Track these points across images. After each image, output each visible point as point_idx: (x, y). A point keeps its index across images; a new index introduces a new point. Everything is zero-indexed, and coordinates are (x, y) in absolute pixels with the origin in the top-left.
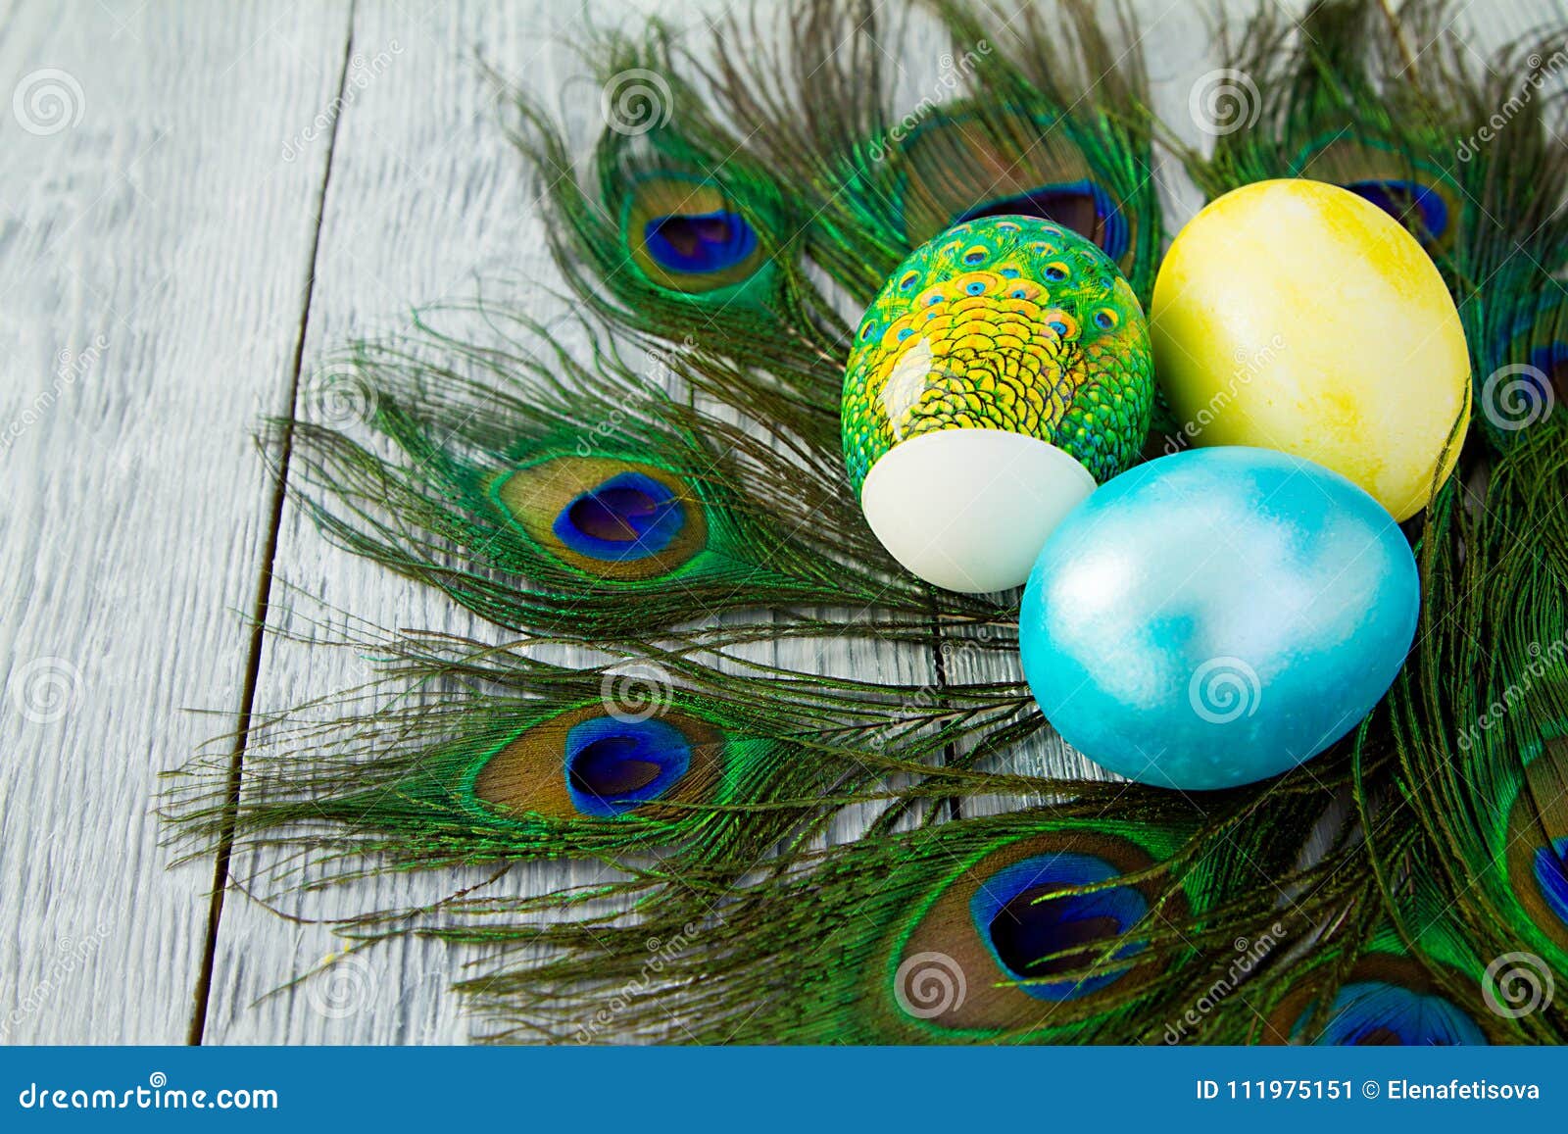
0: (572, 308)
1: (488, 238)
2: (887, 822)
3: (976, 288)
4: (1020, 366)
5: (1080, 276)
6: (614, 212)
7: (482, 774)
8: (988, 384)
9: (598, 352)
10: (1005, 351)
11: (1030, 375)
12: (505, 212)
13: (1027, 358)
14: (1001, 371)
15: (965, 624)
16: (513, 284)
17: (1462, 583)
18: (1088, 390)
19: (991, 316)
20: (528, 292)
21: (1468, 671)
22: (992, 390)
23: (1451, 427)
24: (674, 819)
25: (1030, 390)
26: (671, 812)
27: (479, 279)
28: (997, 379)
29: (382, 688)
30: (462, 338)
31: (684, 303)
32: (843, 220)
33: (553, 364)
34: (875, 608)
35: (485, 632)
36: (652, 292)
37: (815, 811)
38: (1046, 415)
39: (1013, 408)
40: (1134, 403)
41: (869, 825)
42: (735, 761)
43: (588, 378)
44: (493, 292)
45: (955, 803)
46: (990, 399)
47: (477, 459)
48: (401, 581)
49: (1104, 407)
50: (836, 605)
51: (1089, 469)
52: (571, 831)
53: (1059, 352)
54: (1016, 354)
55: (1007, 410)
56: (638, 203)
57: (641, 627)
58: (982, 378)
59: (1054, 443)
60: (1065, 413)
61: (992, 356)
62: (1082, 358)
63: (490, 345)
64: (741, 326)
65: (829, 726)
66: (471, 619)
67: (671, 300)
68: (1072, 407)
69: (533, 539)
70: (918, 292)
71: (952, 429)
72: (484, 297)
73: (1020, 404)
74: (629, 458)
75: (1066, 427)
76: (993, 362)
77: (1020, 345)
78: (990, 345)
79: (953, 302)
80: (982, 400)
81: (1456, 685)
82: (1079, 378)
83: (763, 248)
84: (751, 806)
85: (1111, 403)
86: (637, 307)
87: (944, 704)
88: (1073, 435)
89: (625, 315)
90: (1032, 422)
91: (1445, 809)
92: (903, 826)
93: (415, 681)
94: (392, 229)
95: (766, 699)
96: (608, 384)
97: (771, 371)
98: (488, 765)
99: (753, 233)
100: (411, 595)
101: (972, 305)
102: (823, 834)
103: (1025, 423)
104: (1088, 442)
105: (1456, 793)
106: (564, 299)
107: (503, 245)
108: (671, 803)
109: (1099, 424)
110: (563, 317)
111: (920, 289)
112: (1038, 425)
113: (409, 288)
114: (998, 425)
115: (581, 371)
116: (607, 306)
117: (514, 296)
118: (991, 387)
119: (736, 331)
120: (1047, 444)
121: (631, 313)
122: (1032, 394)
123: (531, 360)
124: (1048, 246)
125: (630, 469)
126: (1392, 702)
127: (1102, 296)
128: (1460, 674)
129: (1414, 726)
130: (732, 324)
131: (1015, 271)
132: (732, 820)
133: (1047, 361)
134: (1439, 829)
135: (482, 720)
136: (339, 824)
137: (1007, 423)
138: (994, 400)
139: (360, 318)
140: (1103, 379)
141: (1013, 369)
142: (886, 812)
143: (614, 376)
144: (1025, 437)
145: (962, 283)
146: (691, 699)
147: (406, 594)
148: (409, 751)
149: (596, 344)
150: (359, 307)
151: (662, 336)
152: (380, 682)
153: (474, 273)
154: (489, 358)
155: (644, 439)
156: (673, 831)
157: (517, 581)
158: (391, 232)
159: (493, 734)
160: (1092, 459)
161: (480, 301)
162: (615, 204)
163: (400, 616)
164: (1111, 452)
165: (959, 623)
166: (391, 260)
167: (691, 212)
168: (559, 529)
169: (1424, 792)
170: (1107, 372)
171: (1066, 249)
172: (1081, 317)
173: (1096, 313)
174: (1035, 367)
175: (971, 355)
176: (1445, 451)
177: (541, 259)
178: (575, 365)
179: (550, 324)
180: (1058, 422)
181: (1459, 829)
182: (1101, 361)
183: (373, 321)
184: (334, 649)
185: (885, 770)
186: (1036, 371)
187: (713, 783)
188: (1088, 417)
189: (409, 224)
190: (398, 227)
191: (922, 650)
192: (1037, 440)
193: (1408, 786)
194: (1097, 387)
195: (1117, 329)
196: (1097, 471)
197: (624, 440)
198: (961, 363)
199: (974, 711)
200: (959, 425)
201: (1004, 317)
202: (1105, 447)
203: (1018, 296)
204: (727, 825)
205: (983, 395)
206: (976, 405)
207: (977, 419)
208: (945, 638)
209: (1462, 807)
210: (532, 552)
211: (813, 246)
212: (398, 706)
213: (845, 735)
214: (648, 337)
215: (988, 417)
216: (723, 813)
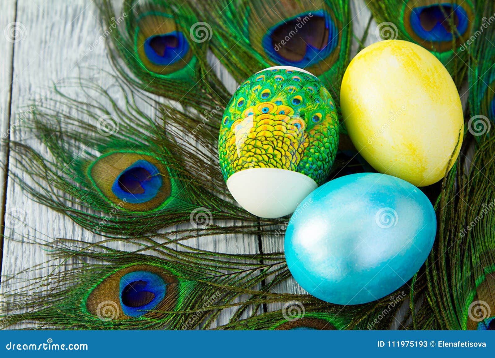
0: (117, 80)
1: (82, 46)
2: (239, 314)
3: (265, 110)
4: (283, 143)
5: (306, 101)
6: (131, 36)
7: (89, 299)
8: (270, 151)
9: (128, 102)
10: (277, 137)
11: (287, 146)
12: (89, 32)
13: (285, 139)
14: (276, 145)
15: (270, 225)
16: (93, 69)
17: (458, 208)
18: (310, 149)
19: (271, 122)
20: (99, 73)
21: (457, 247)
22: (272, 153)
23: (453, 151)
24: (160, 318)
25: (286, 152)
26: (158, 315)
27: (79, 68)
28: (274, 148)
29: (50, 263)
30: (73, 97)
31: (160, 78)
32: (224, 33)
33: (110, 109)
34: (235, 219)
35: (89, 236)
36: (148, 74)
37: (212, 311)
38: (293, 161)
39: (280, 160)
40: (329, 148)
41: (232, 315)
42: (182, 292)
43: (124, 115)
44: (86, 74)
45: (265, 306)
46: (271, 157)
47: (82, 156)
48: (55, 212)
49: (317, 154)
50: (220, 219)
51: (312, 177)
52: (122, 324)
53: (298, 135)
54: (281, 138)
55: (278, 160)
56: (141, 31)
57: (147, 231)
58: (268, 148)
59: (297, 171)
60: (301, 159)
61: (272, 139)
62: (307, 137)
63: (85, 101)
64: (183, 89)
65: (218, 274)
66: (82, 230)
67: (156, 78)
68: (303, 157)
69: (104, 194)
70: (244, 109)
71: (257, 168)
72: (82, 77)
73: (284, 158)
74: (141, 152)
75: (301, 164)
76: (272, 142)
77: (282, 134)
78: (271, 135)
79: (257, 116)
80: (269, 157)
81: (452, 254)
82: (306, 145)
83: (191, 51)
84: (188, 311)
85: (319, 152)
86: (142, 79)
87: (262, 262)
88: (304, 167)
89: (137, 83)
90: (288, 165)
91: (445, 309)
92: (245, 316)
93: (62, 260)
94: (43, 43)
95: (194, 263)
96: (132, 117)
97: (195, 109)
98: (91, 294)
99: (188, 44)
100: (59, 219)
101: (264, 117)
102: (215, 320)
103: (285, 165)
104: (310, 168)
105: (449, 301)
106: (113, 76)
107: (89, 50)
108: (159, 311)
109: (315, 160)
110: (113, 85)
111: (245, 108)
112: (290, 165)
113: (52, 72)
114: (275, 166)
115: (121, 111)
116: (131, 79)
117: (94, 75)
118: (271, 152)
119: (181, 91)
120: (294, 172)
121: (140, 82)
122: (288, 154)
123: (101, 107)
124: (294, 88)
125: (142, 158)
126: (427, 264)
127: (316, 108)
128: (454, 250)
129: (435, 274)
130: (180, 88)
131: (281, 102)
132: (182, 317)
133: (294, 140)
134: (442, 317)
135: (88, 275)
136: (37, 322)
137: (278, 165)
138: (273, 157)
139: (33, 89)
140: (316, 143)
141: (280, 144)
142: (239, 310)
143: (134, 113)
144: (285, 170)
145: (260, 107)
146: (166, 264)
147: (57, 218)
148: (62, 290)
149: (126, 98)
150: (32, 82)
151: (152, 92)
152: (49, 261)
153: (77, 64)
154: (85, 107)
155: (147, 143)
156: (159, 323)
157: (99, 212)
158: (43, 45)
159: (93, 281)
160: (313, 174)
161: (80, 79)
162: (131, 32)
163: (56, 229)
164: (320, 169)
165: (267, 225)
166: (44, 58)
167: (162, 33)
168: (114, 190)
169: (437, 302)
170: (317, 140)
171: (301, 88)
172: (306, 119)
173: (313, 116)
174: (288, 143)
175: (264, 139)
176: (450, 160)
177: (103, 56)
178: (119, 109)
179: (109, 88)
180: (298, 163)
181: (449, 317)
182: (315, 136)
183: (38, 90)
184: (31, 245)
185: (238, 293)
186: (289, 145)
187: (174, 301)
188: (310, 159)
189: (50, 40)
190: (46, 42)
191: (253, 237)
192: (290, 171)
193: (431, 299)
194: (314, 147)
195: (322, 121)
196: (315, 177)
197: (139, 144)
198: (260, 142)
199: (272, 265)
200: (260, 167)
201: (276, 123)
202: (318, 168)
203: (282, 113)
204: (180, 319)
205: (269, 155)
206: (266, 159)
207: (267, 164)
208: (263, 231)
209: (451, 307)
210: (104, 201)
211: (212, 46)
212: (57, 271)
213: (224, 277)
214: (147, 94)
215: (271, 163)
216: (178, 315)
